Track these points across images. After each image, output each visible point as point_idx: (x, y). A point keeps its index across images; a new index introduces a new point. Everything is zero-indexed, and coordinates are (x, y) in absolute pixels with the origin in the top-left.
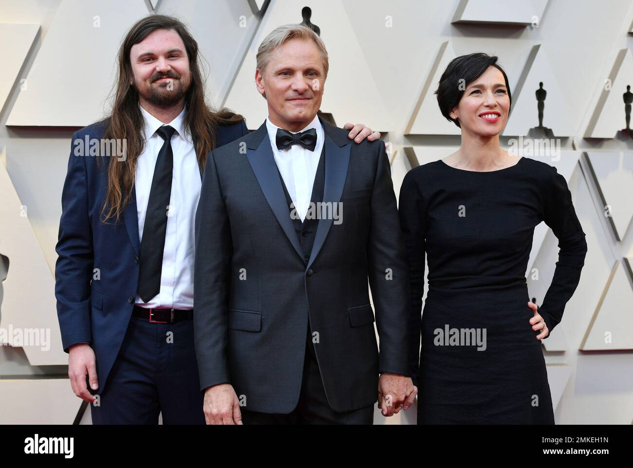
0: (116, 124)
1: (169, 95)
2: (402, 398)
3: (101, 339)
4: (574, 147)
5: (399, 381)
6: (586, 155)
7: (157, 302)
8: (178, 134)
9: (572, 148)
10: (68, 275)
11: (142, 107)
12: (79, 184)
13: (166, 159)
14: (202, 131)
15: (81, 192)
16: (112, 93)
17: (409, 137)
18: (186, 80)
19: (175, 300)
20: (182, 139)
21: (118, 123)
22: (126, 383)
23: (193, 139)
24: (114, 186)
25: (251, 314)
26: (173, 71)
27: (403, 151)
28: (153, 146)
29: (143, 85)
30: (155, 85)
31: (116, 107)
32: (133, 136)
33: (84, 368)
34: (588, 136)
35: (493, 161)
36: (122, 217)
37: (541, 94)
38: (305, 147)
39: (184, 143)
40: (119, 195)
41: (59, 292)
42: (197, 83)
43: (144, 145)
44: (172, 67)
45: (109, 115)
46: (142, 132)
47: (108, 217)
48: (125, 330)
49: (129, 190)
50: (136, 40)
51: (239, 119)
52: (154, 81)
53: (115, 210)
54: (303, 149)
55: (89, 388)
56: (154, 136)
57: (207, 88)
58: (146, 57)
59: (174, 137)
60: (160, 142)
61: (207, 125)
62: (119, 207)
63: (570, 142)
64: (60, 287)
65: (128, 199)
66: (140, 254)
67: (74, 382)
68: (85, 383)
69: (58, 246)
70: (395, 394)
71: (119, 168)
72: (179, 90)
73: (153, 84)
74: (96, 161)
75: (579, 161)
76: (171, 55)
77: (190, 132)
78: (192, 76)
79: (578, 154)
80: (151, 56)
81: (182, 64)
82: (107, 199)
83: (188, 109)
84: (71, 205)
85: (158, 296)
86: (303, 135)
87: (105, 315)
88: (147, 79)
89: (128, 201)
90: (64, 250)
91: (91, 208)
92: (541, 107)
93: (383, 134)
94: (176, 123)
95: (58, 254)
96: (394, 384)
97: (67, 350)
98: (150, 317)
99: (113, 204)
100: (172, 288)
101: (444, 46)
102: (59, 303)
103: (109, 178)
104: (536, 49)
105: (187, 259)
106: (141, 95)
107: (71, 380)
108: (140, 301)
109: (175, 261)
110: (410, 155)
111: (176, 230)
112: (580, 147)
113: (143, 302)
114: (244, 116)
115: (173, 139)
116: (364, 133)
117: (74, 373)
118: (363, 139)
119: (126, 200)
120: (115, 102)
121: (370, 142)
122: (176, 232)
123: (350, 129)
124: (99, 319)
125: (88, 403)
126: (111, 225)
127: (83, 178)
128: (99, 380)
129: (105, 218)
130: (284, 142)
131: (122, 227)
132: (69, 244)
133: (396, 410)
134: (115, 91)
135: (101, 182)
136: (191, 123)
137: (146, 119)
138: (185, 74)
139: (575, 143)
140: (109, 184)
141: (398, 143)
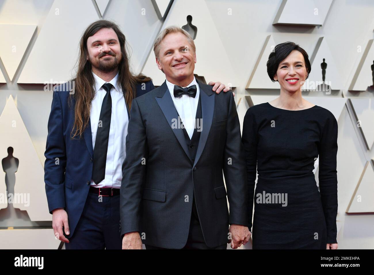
0: (79, 82)
1: (109, 65)
2: (243, 239)
3: (72, 206)
4: (343, 96)
5: (241, 229)
6: (349, 100)
7: (103, 184)
8: (114, 88)
9: (341, 96)
10: (52, 169)
11: (94, 73)
12: (58, 117)
13: (107, 103)
14: (128, 86)
15: (59, 122)
16: (76, 65)
17: (248, 90)
18: (119, 57)
19: (114, 183)
20: (117, 91)
21: (80, 82)
22: (86, 231)
23: (123, 91)
24: (78, 118)
25: (160, 192)
26: (112, 52)
27: (245, 98)
28: (100, 95)
29: (94, 60)
30: (101, 60)
31: (79, 72)
32: (89, 89)
33: (62, 223)
34: (351, 90)
35: (297, 105)
36: (83, 135)
37: (324, 66)
38: (190, 95)
39: (118, 93)
40: (81, 122)
41: (47, 179)
42: (125, 58)
43: (95, 94)
44: (111, 49)
45: (75, 78)
46: (94, 87)
47: (75, 135)
48: (85, 200)
49: (87, 120)
50: (91, 34)
51: (149, 80)
52: (100, 57)
53: (79, 131)
54: (189, 97)
55: (64, 234)
56: (101, 89)
57: (131, 62)
58: (96, 43)
59: (112, 90)
60: (104, 93)
61: (131, 83)
62: (81, 129)
63: (340, 93)
64: (47, 176)
65: (87, 125)
66: (93, 156)
67: (56, 231)
68: (62, 231)
69: (46, 153)
70: (239, 236)
71: (81, 108)
72: (115, 62)
73: (100, 59)
74: (68, 104)
75: (346, 104)
76: (111, 42)
77: (121, 87)
78: (122, 55)
79: (345, 100)
80: (99, 42)
81: (117, 47)
82: (74, 125)
83: (120, 74)
84: (53, 129)
85: (103, 180)
86: (189, 89)
87: (73, 192)
88: (97, 56)
89: (86, 126)
90: (50, 155)
91: (65, 130)
92: (324, 73)
93: (234, 88)
94: (113, 82)
95: (46, 157)
96: (238, 231)
97: (51, 213)
98: (99, 193)
99: (77, 127)
100: (112, 176)
101: (269, 37)
102: (46, 185)
103: (75, 113)
104: (321, 39)
105: (120, 160)
106: (93, 65)
107: (54, 230)
108: (93, 184)
109: (113, 161)
110: (248, 100)
111: (114, 142)
112: (346, 96)
113: (95, 184)
114: (151, 78)
115: (111, 91)
116: (221, 87)
117: (56, 226)
118: (220, 91)
119: (85, 126)
120: (78, 70)
121: (224, 93)
122: (113, 144)
123: (213, 85)
124: (70, 195)
125: (64, 243)
126: (76, 140)
127: (60, 114)
128: (70, 230)
129: (73, 135)
130: (178, 93)
131: (83, 140)
132: (52, 151)
133: (239, 245)
134: (78, 64)
135: (71, 115)
136: (122, 82)
137: (96, 80)
138: (119, 53)
139: (344, 93)
140: (75, 117)
141: (242, 94)
